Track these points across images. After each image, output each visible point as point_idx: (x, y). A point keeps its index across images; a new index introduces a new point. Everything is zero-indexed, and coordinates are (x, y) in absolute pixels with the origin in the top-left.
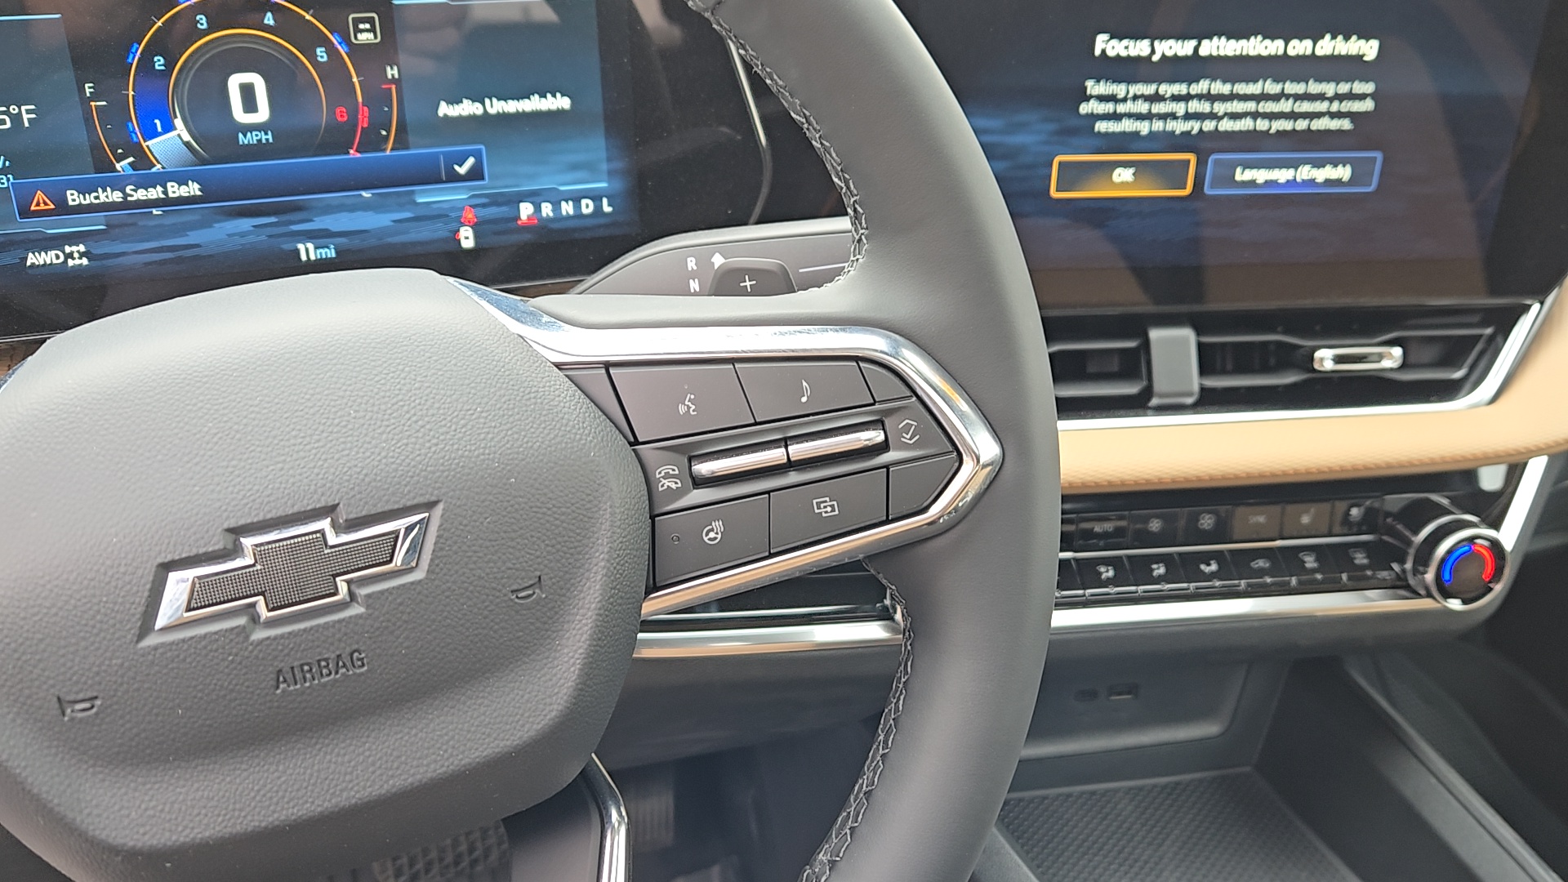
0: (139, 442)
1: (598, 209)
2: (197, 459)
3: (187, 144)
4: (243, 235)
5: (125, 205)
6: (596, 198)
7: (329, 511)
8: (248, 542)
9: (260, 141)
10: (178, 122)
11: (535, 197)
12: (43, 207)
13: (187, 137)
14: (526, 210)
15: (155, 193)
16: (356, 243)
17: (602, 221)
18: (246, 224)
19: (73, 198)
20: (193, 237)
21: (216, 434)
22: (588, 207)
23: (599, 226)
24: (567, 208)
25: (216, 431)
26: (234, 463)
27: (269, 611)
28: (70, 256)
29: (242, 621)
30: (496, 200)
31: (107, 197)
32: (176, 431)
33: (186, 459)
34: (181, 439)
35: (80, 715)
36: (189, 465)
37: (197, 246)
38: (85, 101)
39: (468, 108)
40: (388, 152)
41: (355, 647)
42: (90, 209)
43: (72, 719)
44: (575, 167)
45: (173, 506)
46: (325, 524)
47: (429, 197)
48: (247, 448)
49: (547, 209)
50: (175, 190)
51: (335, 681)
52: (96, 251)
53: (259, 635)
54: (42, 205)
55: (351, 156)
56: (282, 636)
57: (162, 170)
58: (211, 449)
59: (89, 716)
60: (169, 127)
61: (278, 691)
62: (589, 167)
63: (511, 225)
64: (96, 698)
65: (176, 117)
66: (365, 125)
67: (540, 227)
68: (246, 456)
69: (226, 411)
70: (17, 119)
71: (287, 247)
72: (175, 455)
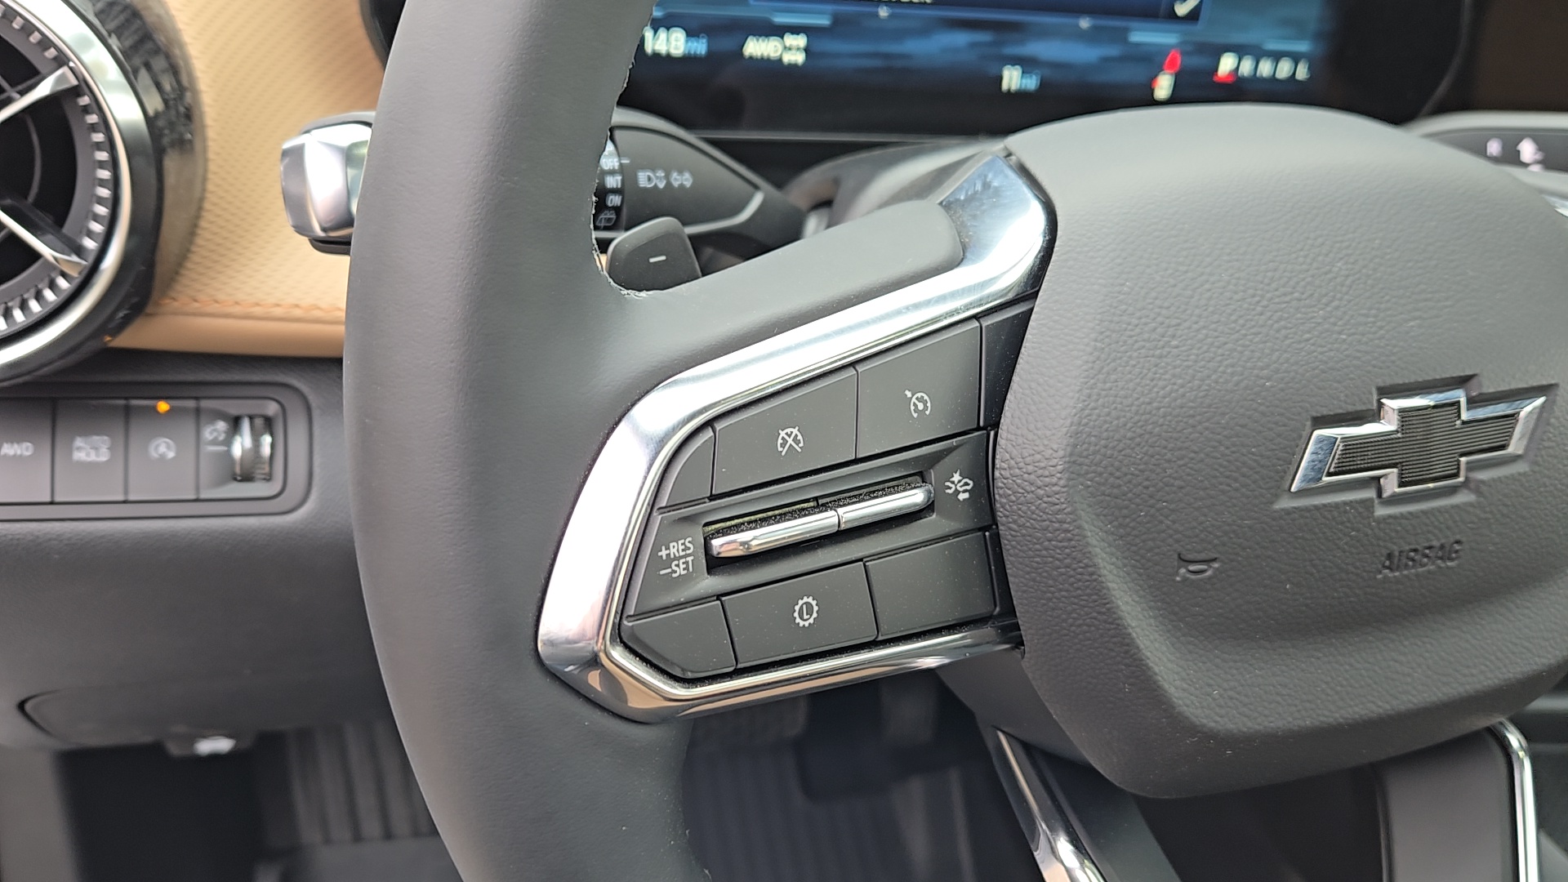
0: (1269, 274)
2: (1336, 303)
4: (956, 50)
7: (1462, 381)
8: (1393, 404)
14: (1227, 63)
21: (1347, 276)
22: (1283, 69)
24: (1265, 68)
25: (1347, 272)
26: (1373, 312)
27: (1400, 486)
29: (1370, 493)
30: (1202, 49)
32: (1304, 267)
33: (1324, 300)
34: (1313, 276)
35: (1193, 577)
36: (1329, 309)
37: (909, 56)
41: (1458, 537)
43: (1185, 580)
45: (1321, 353)
46: (1460, 395)
47: (1143, 35)
48: (1383, 297)
49: (1246, 66)
51: (1429, 572)
52: (816, 48)
53: (1381, 511)
56: (1402, 516)
58: (1347, 293)
59: (1201, 580)
61: (1380, 576)
62: (1296, 28)
63: (1208, 79)
64: (1214, 560)
68: (1383, 306)
69: (1350, 252)
71: (992, 71)
72: (1312, 295)
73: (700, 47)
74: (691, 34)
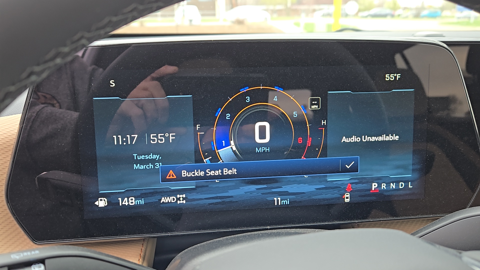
1: (406, 186)
3: (234, 152)
4: (251, 192)
5: (205, 177)
6: (406, 182)
9: (264, 151)
10: (232, 142)
11: (379, 180)
12: (171, 177)
13: (234, 148)
14: (374, 186)
15: (217, 173)
16: (299, 198)
17: (408, 192)
18: (253, 188)
19: (184, 174)
20: (231, 193)
22: (402, 185)
23: (406, 195)
24: (393, 186)
28: (179, 199)
30: (361, 181)
31: (198, 174)
37: (232, 197)
38: (196, 132)
39: (354, 139)
40: (318, 158)
42: (191, 179)
44: (398, 167)
47: (332, 178)
49: (384, 186)
50: (227, 172)
52: (189, 198)
54: (171, 176)
55: (302, 159)
57: (222, 163)
60: (228, 144)
62: (404, 167)
63: (367, 193)
65: (232, 140)
66: (309, 145)
67: (380, 194)
70: (167, 139)
71: (269, 199)
73: (142, 202)
74: (136, 198)
